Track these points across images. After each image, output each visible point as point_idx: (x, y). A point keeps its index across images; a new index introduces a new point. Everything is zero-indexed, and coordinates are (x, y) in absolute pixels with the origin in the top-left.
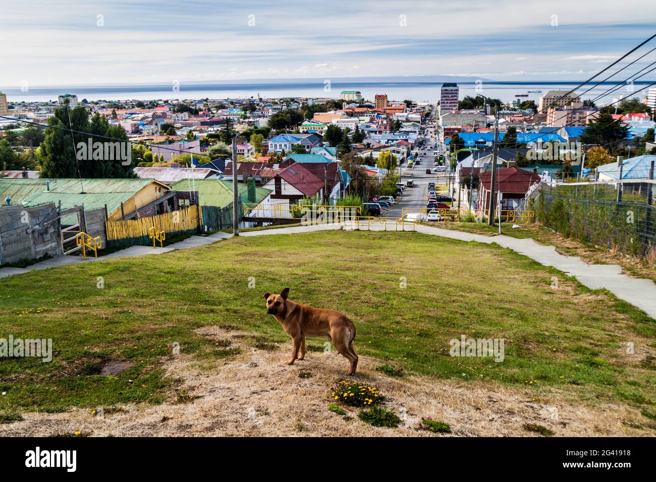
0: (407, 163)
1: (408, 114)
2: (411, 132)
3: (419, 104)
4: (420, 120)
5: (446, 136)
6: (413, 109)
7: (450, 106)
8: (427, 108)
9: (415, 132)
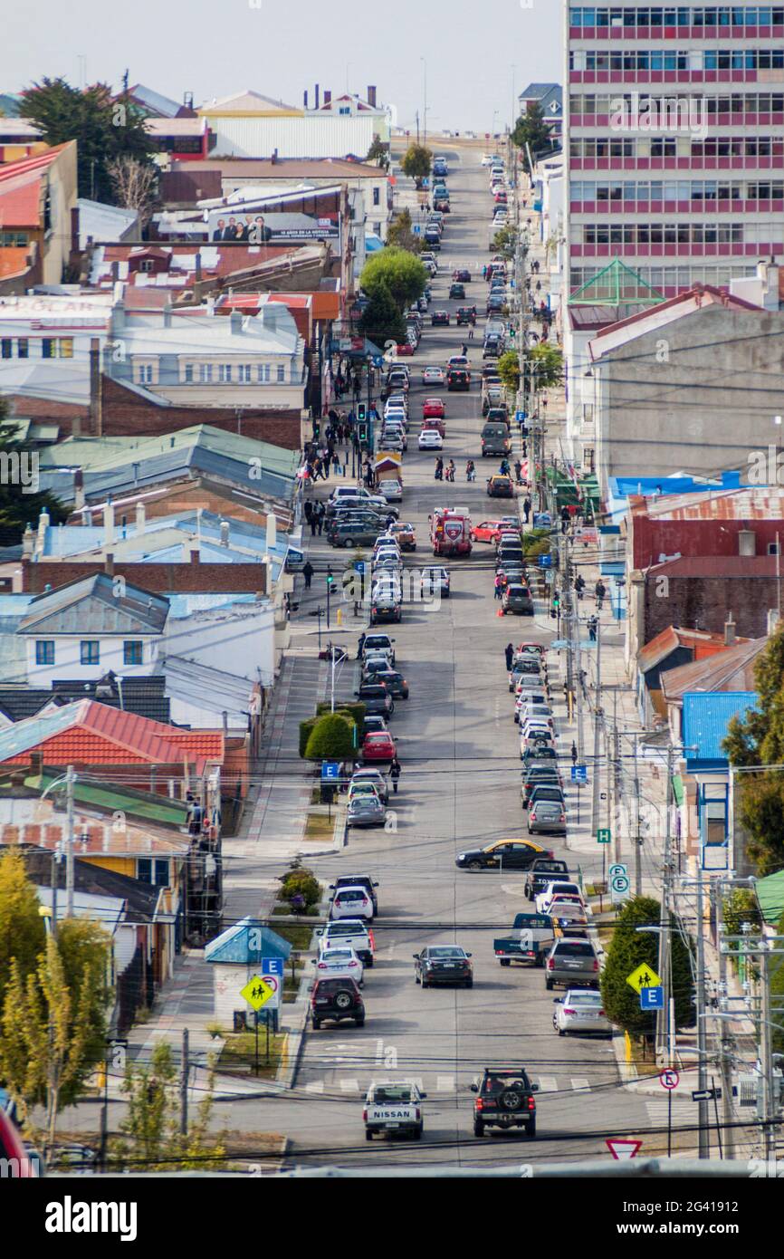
0: (201, 1003)
1: (124, 312)
2: (197, 576)
3: (239, 137)
5: (676, 636)
6: (171, 220)
7: (700, 199)
8: (372, 217)
9: (247, 578)
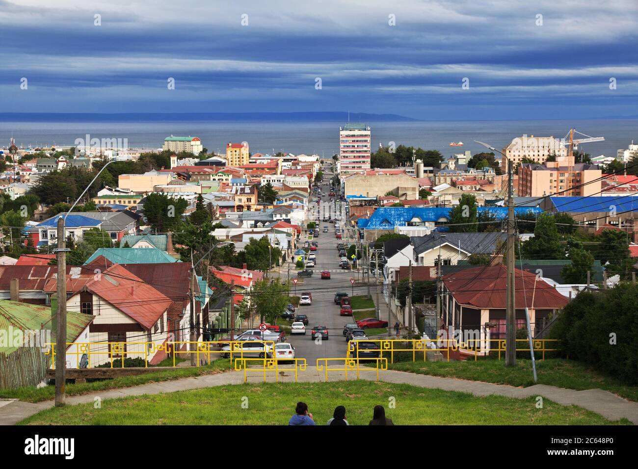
4: (308, 187)
